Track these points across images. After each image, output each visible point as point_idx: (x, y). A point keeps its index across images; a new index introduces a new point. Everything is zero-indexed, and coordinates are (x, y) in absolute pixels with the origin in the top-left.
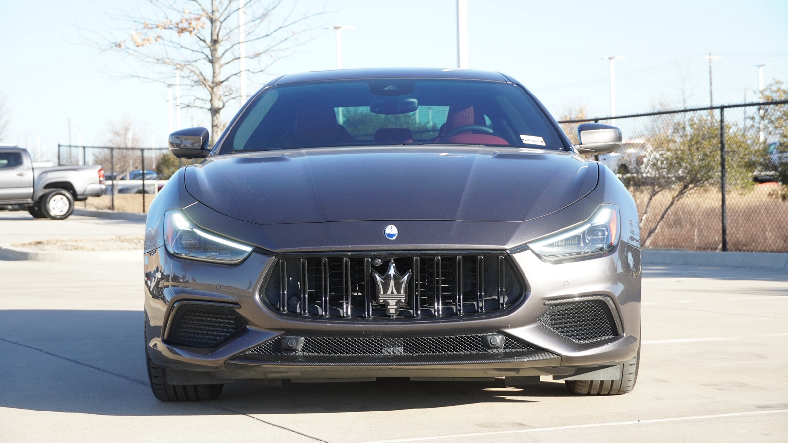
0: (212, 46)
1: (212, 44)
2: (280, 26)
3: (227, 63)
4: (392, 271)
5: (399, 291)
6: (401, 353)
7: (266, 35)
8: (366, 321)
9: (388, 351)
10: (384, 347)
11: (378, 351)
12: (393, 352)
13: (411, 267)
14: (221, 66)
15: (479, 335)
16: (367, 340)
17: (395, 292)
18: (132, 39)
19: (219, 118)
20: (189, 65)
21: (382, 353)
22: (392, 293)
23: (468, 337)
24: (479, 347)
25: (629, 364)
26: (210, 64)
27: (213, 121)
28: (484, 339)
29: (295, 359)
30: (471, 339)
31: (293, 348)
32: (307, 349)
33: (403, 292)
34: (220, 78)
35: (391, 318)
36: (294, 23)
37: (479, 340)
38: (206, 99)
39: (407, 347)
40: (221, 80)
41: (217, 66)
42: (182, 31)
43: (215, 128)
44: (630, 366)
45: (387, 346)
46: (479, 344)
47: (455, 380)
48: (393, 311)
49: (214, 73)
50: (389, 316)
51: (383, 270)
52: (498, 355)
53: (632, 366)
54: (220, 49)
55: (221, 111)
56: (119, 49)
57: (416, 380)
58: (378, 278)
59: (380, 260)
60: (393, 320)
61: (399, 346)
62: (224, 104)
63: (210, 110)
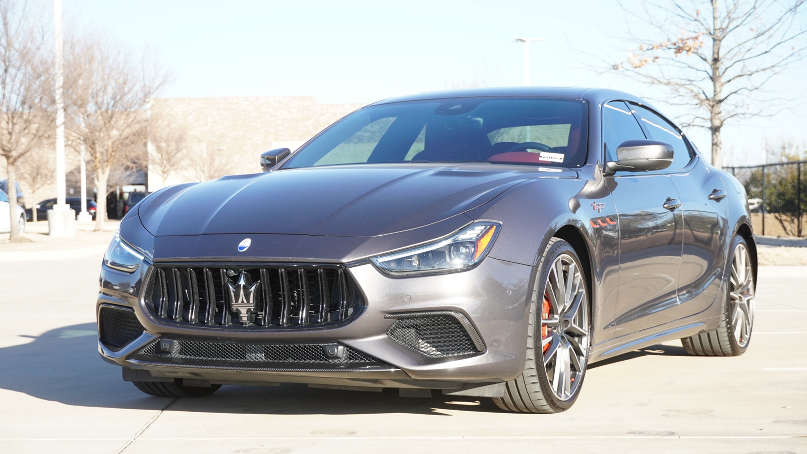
0: (713, 64)
1: (713, 63)
2: (778, 42)
3: (729, 81)
4: (242, 282)
5: (248, 302)
6: (262, 359)
7: (765, 51)
8: (222, 327)
9: (252, 357)
10: (248, 353)
11: (244, 356)
12: (255, 358)
13: (259, 279)
14: (722, 85)
15: (320, 345)
16: (225, 346)
17: (245, 301)
18: (629, 61)
19: (719, 137)
20: (690, 84)
21: (246, 358)
22: (243, 302)
23: (310, 347)
24: (321, 357)
25: (530, 382)
26: (711, 83)
27: (713, 140)
28: (323, 349)
29: (171, 361)
30: (313, 348)
31: (167, 350)
32: (182, 352)
33: (251, 301)
34: (721, 96)
35: (244, 325)
36: (792, 38)
37: (320, 350)
38: (706, 117)
39: (267, 354)
40: (722, 98)
41: (718, 84)
42: (679, 50)
43: (714, 146)
44: (532, 385)
45: (251, 352)
46: (321, 354)
47: (347, 389)
48: (245, 319)
49: (715, 91)
50: (242, 324)
51: (235, 280)
52: (339, 365)
53: (534, 385)
54: (722, 67)
55: (722, 129)
56: (616, 71)
57: (313, 387)
58: (231, 287)
59: (232, 271)
60: (246, 328)
61: (260, 352)
62: (722, 123)
63: (711, 128)
